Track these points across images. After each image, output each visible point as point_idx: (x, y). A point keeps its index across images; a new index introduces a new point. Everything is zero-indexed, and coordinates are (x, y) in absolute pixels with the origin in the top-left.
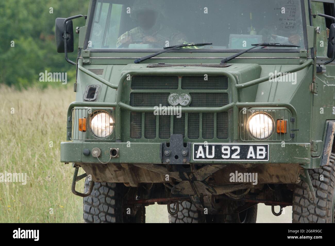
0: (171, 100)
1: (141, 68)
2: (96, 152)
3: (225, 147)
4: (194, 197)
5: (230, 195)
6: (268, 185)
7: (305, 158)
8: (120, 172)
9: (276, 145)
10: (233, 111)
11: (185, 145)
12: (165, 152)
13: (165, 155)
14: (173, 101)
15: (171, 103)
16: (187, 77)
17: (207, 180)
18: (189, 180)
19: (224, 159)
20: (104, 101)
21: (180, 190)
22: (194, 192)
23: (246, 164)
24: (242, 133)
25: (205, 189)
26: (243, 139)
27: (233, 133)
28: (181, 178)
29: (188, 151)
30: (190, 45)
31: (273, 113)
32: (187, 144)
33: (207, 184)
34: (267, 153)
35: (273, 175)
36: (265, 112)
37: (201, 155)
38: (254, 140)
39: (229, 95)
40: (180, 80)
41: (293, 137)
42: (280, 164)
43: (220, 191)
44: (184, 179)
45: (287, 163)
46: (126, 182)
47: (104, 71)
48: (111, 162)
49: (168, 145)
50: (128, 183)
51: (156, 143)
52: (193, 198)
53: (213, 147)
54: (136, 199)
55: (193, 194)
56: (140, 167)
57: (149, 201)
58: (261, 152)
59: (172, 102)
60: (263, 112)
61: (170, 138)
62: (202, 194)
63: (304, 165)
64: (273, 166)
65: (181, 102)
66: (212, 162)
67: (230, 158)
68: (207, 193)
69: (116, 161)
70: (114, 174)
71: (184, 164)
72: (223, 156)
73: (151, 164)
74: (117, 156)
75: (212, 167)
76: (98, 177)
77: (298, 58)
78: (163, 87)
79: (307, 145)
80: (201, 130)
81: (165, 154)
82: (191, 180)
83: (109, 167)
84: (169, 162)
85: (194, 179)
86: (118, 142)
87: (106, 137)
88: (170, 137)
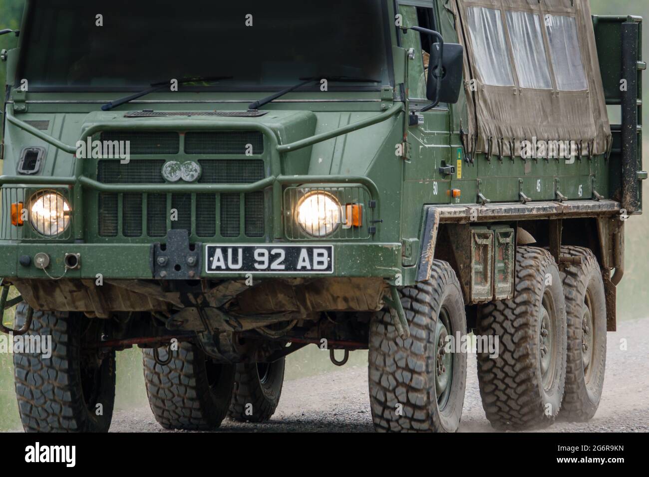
0: (167, 172)
1: (115, 118)
2: (41, 260)
3: (261, 251)
4: (203, 335)
5: (263, 330)
6: (326, 313)
7: (394, 269)
8: (79, 293)
9: (346, 246)
10: (272, 189)
11: (192, 247)
12: (158, 259)
13: (157, 264)
14: (170, 173)
15: (168, 177)
16: (193, 133)
17: (227, 305)
18: (196, 306)
19: (257, 270)
20: (52, 174)
21: (179, 323)
22: (204, 325)
23: (295, 278)
24: (288, 227)
25: (222, 321)
26: (290, 236)
27: (272, 228)
28: (182, 302)
29: (197, 257)
30: (194, 79)
31: (340, 192)
32: (196, 246)
33: (226, 312)
34: (331, 261)
35: (338, 297)
36: (326, 192)
37: (219, 264)
38: (308, 238)
39: (265, 163)
40: (182, 138)
41: (373, 234)
42: (351, 278)
43: (248, 325)
44: (188, 304)
45: (364, 277)
46: (89, 310)
47: (50, 124)
48: (67, 276)
49: (163, 247)
50: (92, 312)
51: (143, 245)
52: (202, 337)
53: (240, 251)
54: (102, 339)
55: (202, 330)
56: (114, 284)
57: (126, 342)
58: (320, 259)
59: (169, 175)
60: (323, 192)
61: (166, 236)
62: (218, 329)
63: (391, 280)
64: (338, 282)
65: (185, 175)
66: (237, 276)
67: (269, 269)
68: (227, 327)
69: (76, 275)
70: (69, 298)
71: (191, 279)
72: (257, 266)
73: (133, 279)
74: (77, 267)
75: (237, 284)
76: (43, 302)
77: (378, 101)
78: (153, 150)
79: (396, 247)
80: (218, 222)
81: (158, 262)
82: (200, 306)
83: (61, 286)
84: (164, 277)
85: (206, 304)
86: (79, 243)
87: (58, 234)
88: (166, 233)
